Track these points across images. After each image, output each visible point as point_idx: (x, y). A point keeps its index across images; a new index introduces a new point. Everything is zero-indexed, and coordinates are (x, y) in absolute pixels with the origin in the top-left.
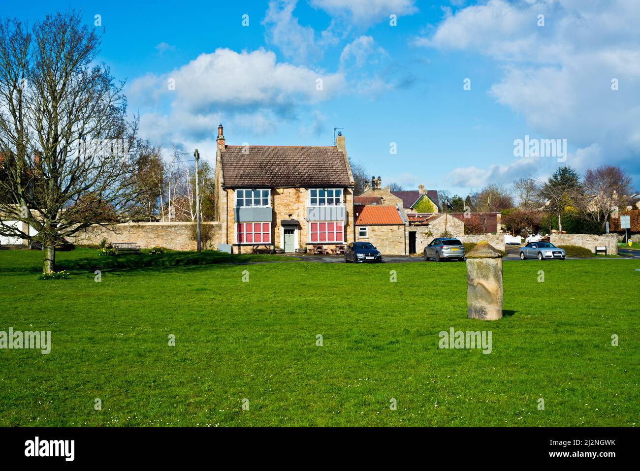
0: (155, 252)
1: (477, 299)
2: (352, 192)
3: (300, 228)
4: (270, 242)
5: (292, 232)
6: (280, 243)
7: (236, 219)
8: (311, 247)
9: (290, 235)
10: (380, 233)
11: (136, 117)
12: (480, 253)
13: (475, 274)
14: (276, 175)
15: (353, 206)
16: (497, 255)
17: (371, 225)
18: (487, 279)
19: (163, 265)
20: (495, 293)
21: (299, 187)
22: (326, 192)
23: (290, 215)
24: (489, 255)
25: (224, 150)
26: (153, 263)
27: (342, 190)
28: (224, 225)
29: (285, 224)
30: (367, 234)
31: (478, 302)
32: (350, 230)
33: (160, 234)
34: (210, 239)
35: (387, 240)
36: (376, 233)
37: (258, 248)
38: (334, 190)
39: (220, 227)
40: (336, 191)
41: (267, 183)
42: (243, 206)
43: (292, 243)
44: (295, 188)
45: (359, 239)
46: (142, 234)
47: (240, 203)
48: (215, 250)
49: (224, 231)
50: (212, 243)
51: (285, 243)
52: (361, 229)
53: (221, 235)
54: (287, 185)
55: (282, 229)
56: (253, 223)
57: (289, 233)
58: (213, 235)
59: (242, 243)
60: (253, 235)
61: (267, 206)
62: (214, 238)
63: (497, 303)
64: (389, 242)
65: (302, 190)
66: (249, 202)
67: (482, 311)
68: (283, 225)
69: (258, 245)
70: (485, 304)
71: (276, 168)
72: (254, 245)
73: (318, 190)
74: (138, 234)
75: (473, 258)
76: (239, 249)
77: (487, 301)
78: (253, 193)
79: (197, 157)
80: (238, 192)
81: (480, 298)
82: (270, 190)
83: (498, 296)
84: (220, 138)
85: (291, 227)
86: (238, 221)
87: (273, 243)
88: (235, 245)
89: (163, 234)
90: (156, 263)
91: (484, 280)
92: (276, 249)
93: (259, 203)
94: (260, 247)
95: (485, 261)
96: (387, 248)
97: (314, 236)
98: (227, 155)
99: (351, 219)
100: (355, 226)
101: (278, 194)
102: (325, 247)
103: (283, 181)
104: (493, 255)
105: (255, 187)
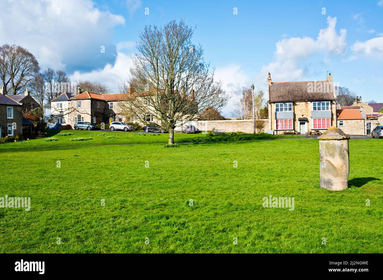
0: (232, 134)
1: (325, 173)
2: (335, 103)
3: (308, 122)
4: (293, 129)
5: (304, 123)
6: (298, 129)
7: (275, 118)
8: (313, 131)
9: (303, 125)
10: (350, 124)
11: (214, 68)
12: (328, 136)
13: (324, 153)
14: (296, 96)
15: (336, 110)
16: (342, 138)
17: (346, 120)
18: (334, 157)
19: (233, 140)
20: (341, 169)
21: (307, 101)
22: (321, 104)
23: (303, 115)
24: (335, 138)
25: (271, 85)
26: (228, 139)
27: (330, 102)
28: (270, 121)
29: (300, 120)
30: (344, 124)
31: (326, 175)
32: (334, 122)
33: (239, 125)
34: (263, 127)
35: (354, 127)
36: (348, 124)
37: (286, 132)
38: (325, 102)
39: (268, 122)
40: (326, 103)
41: (291, 100)
42: (279, 111)
43: (304, 129)
44: (305, 102)
45: (339, 127)
46: (231, 125)
47: (277, 110)
48: (265, 133)
49: (270, 124)
50: (264, 129)
51: (300, 129)
52: (340, 122)
53: (268, 125)
54: (301, 100)
55: (299, 122)
56: (284, 120)
57: (302, 124)
58: (265, 125)
59: (278, 129)
60: (284, 125)
61: (291, 111)
62: (265, 127)
63: (342, 176)
64: (356, 128)
65: (309, 103)
66: (282, 110)
67: (329, 183)
68: (299, 120)
69: (286, 130)
70: (332, 177)
71: (296, 92)
72: (284, 130)
73: (317, 102)
74: (229, 126)
75: (323, 140)
76: (277, 132)
77: (333, 174)
78: (284, 105)
79: (253, 88)
80: (276, 104)
81: (328, 172)
82: (292, 103)
83: (343, 171)
84: (269, 79)
85: (303, 121)
86: (276, 119)
87: (294, 129)
88: (275, 130)
89: (241, 125)
90: (229, 139)
91: (331, 157)
92: (295, 132)
93: (287, 110)
94: (287, 132)
95: (331, 142)
96: (355, 131)
97: (315, 125)
98: (273, 87)
99: (335, 117)
100: (337, 120)
101: (296, 105)
102: (320, 131)
103: (299, 98)
104: (338, 138)
105: (284, 102)
